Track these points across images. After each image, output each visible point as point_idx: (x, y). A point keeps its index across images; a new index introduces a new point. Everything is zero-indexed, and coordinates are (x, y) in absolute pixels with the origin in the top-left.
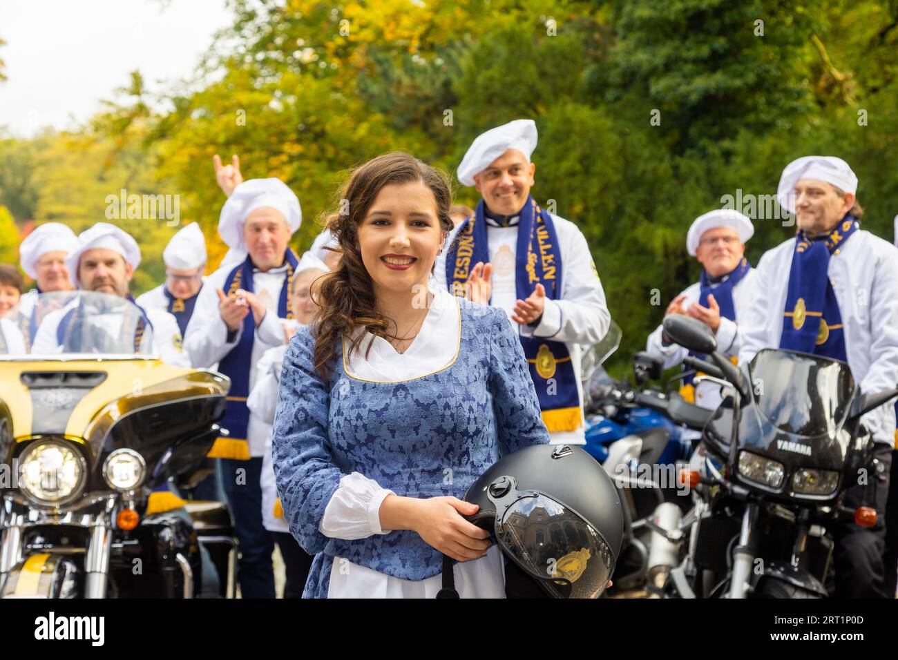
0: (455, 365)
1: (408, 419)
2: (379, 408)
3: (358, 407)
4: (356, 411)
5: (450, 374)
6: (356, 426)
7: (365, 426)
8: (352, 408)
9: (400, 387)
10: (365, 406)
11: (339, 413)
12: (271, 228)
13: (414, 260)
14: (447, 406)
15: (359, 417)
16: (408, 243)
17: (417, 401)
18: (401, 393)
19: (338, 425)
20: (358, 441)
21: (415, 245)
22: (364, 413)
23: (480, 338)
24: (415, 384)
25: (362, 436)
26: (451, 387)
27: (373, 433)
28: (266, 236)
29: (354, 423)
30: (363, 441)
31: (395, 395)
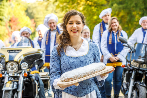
0: (88, 54)
1: (78, 64)
2: (73, 61)
3: (68, 61)
4: (68, 62)
5: (87, 56)
6: (68, 65)
7: (70, 65)
8: (67, 61)
9: (77, 58)
10: (70, 61)
11: (64, 62)
12: (53, 23)
13: (78, 31)
14: (86, 62)
15: (69, 63)
16: (76, 27)
17: (80, 61)
18: (77, 59)
19: (64, 65)
20: (68, 68)
21: (78, 28)
22: (70, 62)
23: (93, 49)
24: (80, 57)
25: (69, 67)
26: (87, 58)
27: (71, 66)
28: (53, 25)
29: (67, 64)
30: (69, 68)
31: (76, 59)
